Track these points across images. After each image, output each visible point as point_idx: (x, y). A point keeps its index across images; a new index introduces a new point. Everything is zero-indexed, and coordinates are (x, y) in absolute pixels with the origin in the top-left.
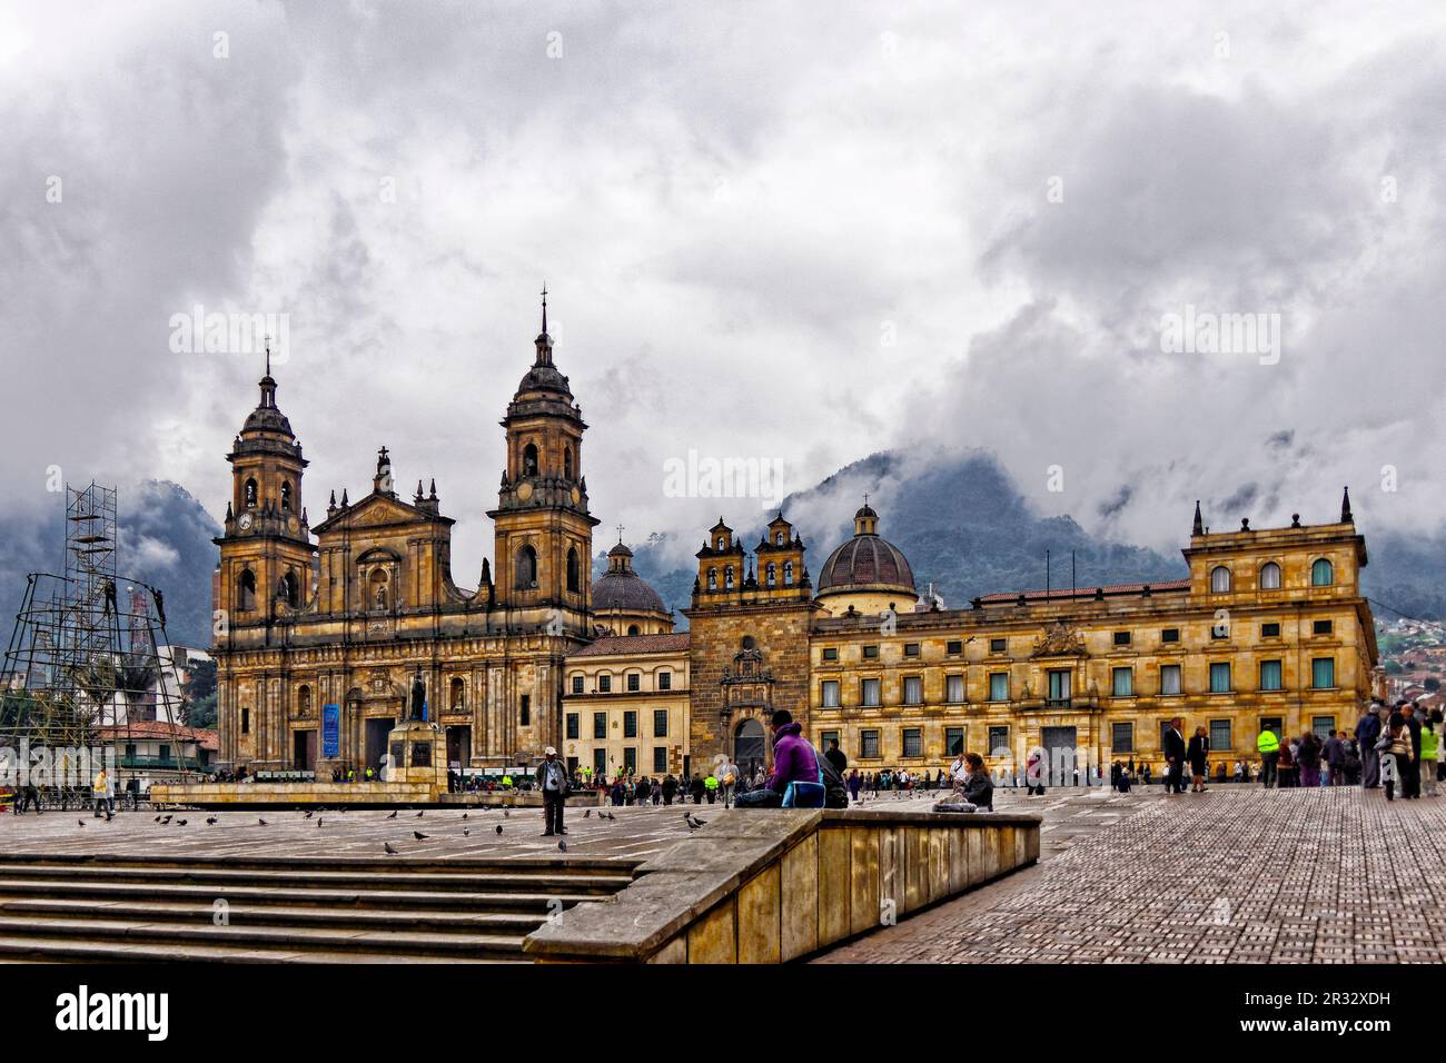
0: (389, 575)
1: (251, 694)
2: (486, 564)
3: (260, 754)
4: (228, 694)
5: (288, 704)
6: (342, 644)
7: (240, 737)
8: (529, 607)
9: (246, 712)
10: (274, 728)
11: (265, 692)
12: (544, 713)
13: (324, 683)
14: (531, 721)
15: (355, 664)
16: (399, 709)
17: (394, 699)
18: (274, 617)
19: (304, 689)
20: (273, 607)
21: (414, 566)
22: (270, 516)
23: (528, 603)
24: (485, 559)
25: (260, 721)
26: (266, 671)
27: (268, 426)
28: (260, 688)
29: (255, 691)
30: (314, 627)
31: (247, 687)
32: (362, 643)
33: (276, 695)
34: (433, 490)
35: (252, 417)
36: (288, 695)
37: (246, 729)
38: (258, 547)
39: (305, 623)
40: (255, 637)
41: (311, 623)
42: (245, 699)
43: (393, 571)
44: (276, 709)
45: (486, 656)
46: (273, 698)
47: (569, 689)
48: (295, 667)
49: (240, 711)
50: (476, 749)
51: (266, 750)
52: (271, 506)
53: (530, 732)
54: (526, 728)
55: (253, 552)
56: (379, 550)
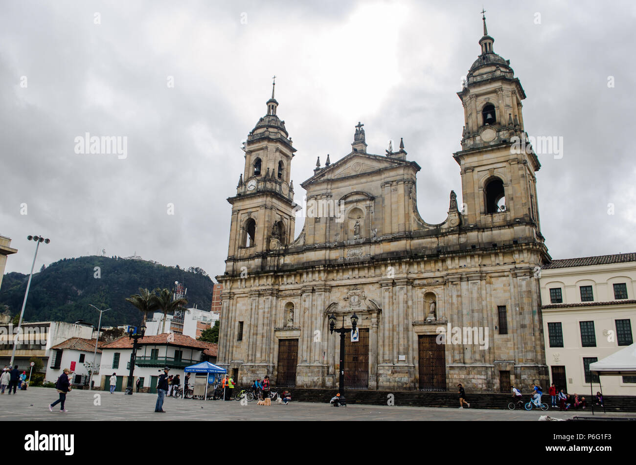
0: (365, 211)
1: (246, 310)
2: (453, 195)
3: (250, 358)
4: (229, 310)
5: (275, 318)
6: (324, 266)
7: (235, 344)
8: (500, 227)
9: (241, 323)
10: (263, 336)
11: (258, 307)
12: (527, 322)
13: (307, 300)
14: (510, 331)
15: (334, 283)
16: (374, 320)
17: (370, 312)
18: (268, 250)
19: (290, 305)
20: (269, 242)
21: (387, 202)
22: (270, 181)
23: (497, 224)
24: (452, 192)
25: (252, 331)
26: (258, 291)
27: (272, 124)
28: (254, 305)
29: (249, 308)
30: (301, 256)
31: (244, 304)
32: (342, 265)
33: (266, 310)
34: (402, 146)
35: (262, 120)
36: (276, 309)
37: (240, 338)
38: (259, 201)
39: (293, 253)
40: (253, 267)
41: (298, 253)
42: (241, 314)
43: (368, 207)
44: (266, 322)
45: (460, 271)
46: (264, 312)
47: (546, 300)
48: (282, 287)
49: (237, 324)
50: (453, 356)
51: (255, 355)
52: (271, 174)
53: (508, 340)
54: (504, 336)
55: (256, 205)
56: (357, 193)
